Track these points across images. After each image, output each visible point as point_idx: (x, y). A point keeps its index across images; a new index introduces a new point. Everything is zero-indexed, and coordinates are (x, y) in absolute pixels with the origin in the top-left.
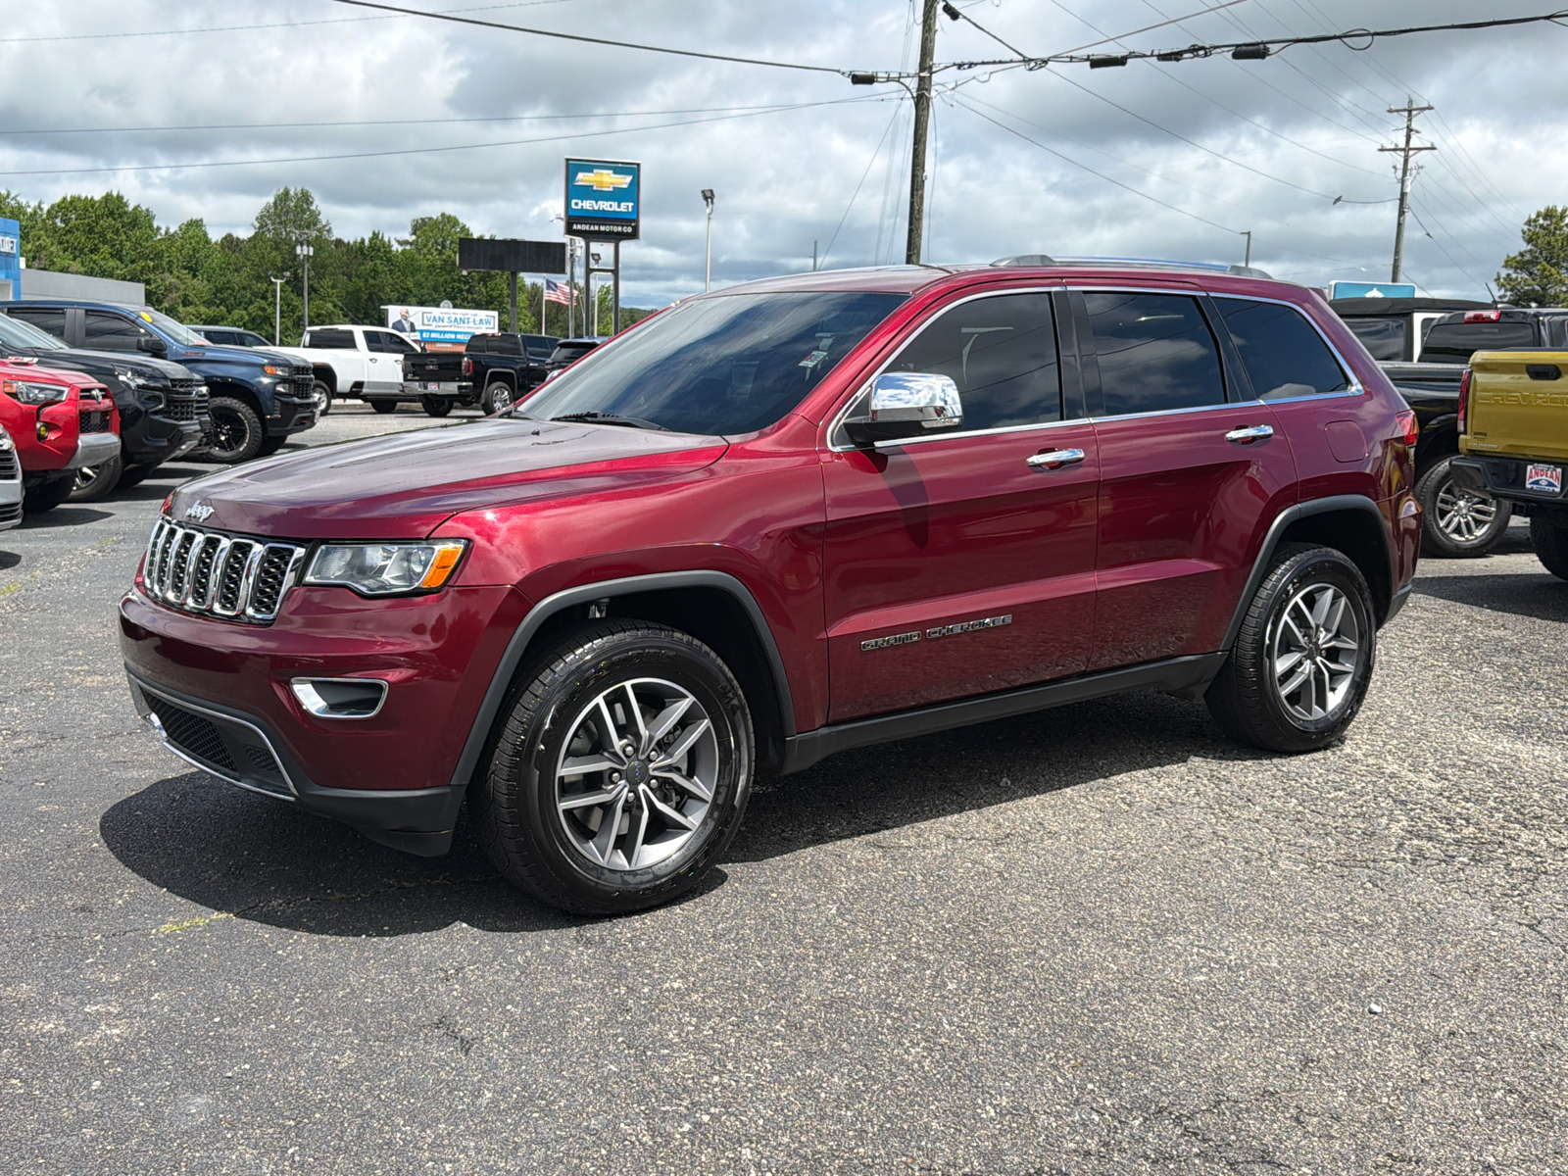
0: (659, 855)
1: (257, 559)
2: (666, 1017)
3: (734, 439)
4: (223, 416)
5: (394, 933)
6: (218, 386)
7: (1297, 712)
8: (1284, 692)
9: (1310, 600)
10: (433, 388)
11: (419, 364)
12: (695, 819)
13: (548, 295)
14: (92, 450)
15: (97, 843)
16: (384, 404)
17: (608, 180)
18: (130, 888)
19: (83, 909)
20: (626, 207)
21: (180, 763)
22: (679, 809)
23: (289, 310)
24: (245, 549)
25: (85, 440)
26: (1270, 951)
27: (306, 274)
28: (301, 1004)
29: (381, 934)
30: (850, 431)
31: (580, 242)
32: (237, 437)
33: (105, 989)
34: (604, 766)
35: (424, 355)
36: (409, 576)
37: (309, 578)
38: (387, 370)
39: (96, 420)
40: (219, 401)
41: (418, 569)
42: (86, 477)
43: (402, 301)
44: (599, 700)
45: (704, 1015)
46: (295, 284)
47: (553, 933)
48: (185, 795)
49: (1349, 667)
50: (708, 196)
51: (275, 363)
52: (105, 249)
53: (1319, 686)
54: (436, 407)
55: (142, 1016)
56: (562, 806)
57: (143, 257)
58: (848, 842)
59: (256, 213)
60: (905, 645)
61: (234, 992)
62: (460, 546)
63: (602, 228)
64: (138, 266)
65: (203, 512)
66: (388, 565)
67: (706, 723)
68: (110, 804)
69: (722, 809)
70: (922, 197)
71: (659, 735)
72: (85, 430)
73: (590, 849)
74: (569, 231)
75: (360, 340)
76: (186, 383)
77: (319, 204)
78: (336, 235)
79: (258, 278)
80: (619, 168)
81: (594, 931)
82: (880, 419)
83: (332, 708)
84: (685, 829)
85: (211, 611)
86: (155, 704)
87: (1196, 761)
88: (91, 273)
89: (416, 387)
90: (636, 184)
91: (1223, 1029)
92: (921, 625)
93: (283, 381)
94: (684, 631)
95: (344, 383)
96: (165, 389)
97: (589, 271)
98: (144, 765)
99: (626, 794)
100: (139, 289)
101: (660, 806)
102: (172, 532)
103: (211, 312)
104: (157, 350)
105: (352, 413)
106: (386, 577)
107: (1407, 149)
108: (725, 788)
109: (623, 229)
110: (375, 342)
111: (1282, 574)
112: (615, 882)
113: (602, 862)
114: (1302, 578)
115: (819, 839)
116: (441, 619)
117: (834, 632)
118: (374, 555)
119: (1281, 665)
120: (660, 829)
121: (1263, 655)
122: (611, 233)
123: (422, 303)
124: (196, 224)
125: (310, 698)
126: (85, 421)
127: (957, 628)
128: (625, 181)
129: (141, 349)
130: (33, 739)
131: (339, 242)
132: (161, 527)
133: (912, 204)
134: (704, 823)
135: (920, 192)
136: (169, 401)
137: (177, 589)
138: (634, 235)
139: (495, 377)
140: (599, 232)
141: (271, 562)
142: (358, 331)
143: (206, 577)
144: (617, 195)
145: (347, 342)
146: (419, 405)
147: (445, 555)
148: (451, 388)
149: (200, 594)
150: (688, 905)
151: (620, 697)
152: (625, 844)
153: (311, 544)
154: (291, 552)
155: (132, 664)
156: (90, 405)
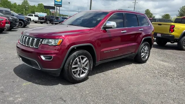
0: (82, 76)
1: (36, 40)
2: (88, 97)
3: (91, 28)
4: (20, 23)
5: (52, 85)
6: (20, 20)
7: (143, 59)
8: (142, 57)
9: (145, 47)
10: (41, 21)
11: (40, 18)
12: (86, 72)
13: (52, 12)
14: (7, 26)
15: (13, 73)
16: (36, 22)
18: (18, 79)
19: (13, 82)
20: (61, 3)
21: (22, 62)
22: (85, 71)
23: (25, 12)
24: (34, 39)
25: (6, 25)
26: (151, 88)
27: (27, 9)
28: (43, 95)
29: (50, 85)
30: (104, 28)
31: (56, 7)
32: (22, 25)
33: (18, 93)
34: (77, 66)
35: (40, 17)
36: (55, 43)
37: (43, 43)
38: (36, 19)
39: (7, 23)
40: (20, 21)
41: (57, 42)
42: (6, 29)
43: (37, 12)
44: (77, 58)
45: (92, 97)
46: (26, 10)
47: (71, 85)
48: (23, 66)
49: (148, 54)
50: (69, 3)
51: (26, 17)
52: (6, 5)
53: (145, 56)
54: (42, 23)
55: (23, 97)
56: (73, 71)
57: (10, 6)
58: (100, 73)
59: (22, 2)
60: (109, 52)
61: (34, 94)
62: (62, 40)
63: (58, 5)
64: (9, 7)
65: (28, 34)
66: (52, 42)
67: (88, 61)
68: (14, 67)
69: (89, 71)
71: (83, 62)
72: (6, 24)
73: (75, 75)
74: (55, 5)
75: (34, 15)
76: (17, 19)
77: (28, 2)
78: (30, 5)
79: (22, 9)
81: (76, 85)
82: (107, 27)
83: (46, 59)
84: (85, 73)
85: (29, 46)
86: (21, 57)
87: (133, 64)
88: (4, 7)
89: (40, 21)
90: (62, 1)
91: (151, 98)
92: (110, 50)
93: (27, 19)
94: (86, 50)
95: (32, 20)
96: (15, 20)
97: (57, 10)
98: (17, 63)
99: (79, 69)
100: (10, 9)
101: (83, 70)
102: (24, 37)
103: (17, 12)
104: (13, 15)
105: (33, 23)
106: (52, 43)
107: (135, 3)
108: (90, 68)
109: (60, 6)
110: (35, 16)
111: (143, 45)
112: (78, 79)
113: (76, 77)
114: (144, 45)
115: (97, 73)
116: (58, 49)
117: (101, 51)
118: (50, 40)
119: (142, 54)
120: (83, 73)
121: (140, 53)
123: (39, 12)
124: (16, 3)
125: (43, 58)
126: (6, 23)
127: (113, 50)
129: (12, 16)
130: (4, 59)
131: (30, 6)
132: (22, 36)
134: (87, 72)
136: (15, 21)
137: (25, 44)
139: (48, 20)
141: (37, 41)
142: (33, 15)
143: (29, 42)
145: (32, 16)
146: (40, 23)
147: (60, 41)
148: (43, 21)
149: (28, 44)
150: (85, 81)
151: (79, 58)
152: (79, 75)
153: (43, 39)
154: (40, 40)
155: (18, 52)
156: (6, 21)
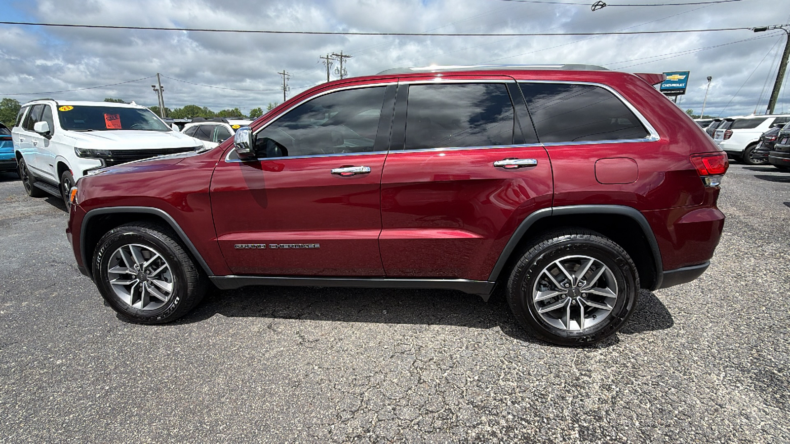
8: (542, 311)
12: (167, 298)
17: (677, 77)
20: (682, 85)
49: (608, 306)
50: (710, 79)
63: (672, 92)
70: (785, 70)
80: (681, 74)
90: (687, 78)
92: (265, 242)
109: (679, 92)
113: (129, 303)
117: (220, 239)
122: (675, 93)
128: (683, 77)
133: (779, 72)
135: (784, 68)
138: (683, 93)
140: (671, 93)
144: (680, 81)
